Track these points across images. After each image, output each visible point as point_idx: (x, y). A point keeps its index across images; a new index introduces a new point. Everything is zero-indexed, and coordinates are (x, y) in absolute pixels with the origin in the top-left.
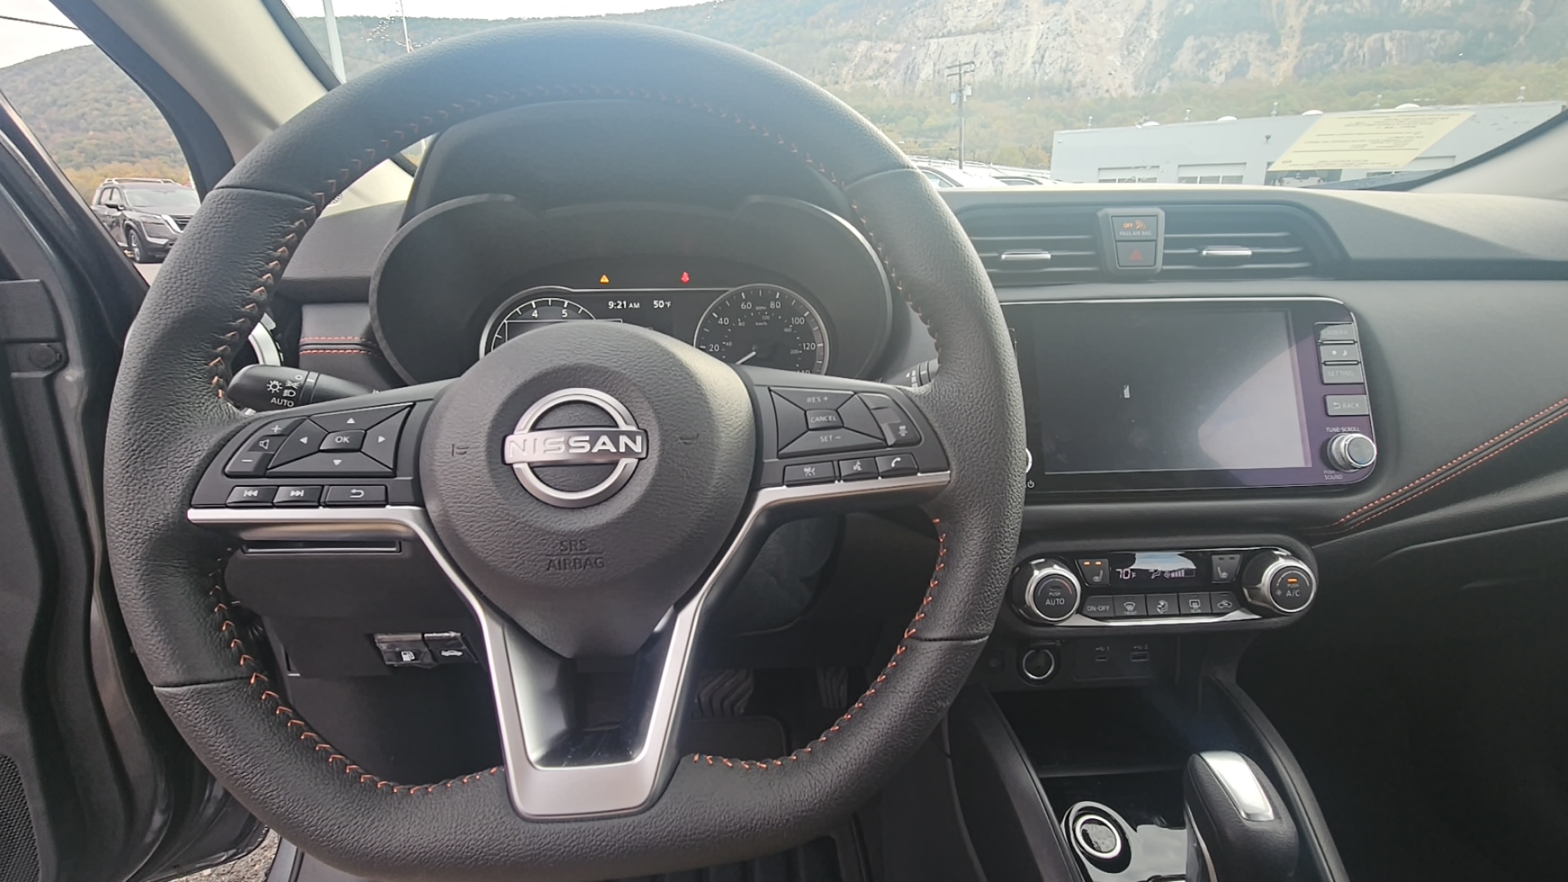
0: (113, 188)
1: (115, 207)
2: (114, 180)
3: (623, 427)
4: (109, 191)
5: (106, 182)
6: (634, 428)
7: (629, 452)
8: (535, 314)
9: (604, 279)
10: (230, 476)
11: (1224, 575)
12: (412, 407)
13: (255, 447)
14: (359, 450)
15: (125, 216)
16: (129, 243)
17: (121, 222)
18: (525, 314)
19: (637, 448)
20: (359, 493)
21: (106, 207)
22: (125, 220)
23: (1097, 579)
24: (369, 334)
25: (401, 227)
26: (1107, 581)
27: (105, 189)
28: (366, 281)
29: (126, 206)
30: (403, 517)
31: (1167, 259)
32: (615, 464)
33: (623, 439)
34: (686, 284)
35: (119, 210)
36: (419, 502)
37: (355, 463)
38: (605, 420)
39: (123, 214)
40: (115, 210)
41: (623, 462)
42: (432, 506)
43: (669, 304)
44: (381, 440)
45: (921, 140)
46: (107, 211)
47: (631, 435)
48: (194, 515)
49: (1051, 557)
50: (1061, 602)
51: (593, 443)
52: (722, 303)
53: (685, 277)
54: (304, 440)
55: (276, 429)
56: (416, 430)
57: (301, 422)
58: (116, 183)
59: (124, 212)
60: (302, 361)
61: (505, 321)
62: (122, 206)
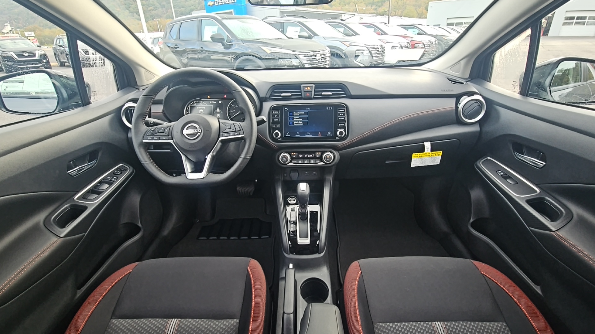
0: (60, 39)
1: (61, 46)
2: (60, 35)
3: (198, 129)
4: (59, 40)
5: (57, 36)
6: (200, 129)
7: (199, 132)
8: (195, 104)
9: (209, 97)
10: (148, 136)
11: (318, 156)
12: (170, 126)
13: (150, 132)
14: (164, 132)
15: (65, 50)
16: (68, 60)
17: (64, 52)
18: (193, 104)
19: (200, 132)
20: (164, 138)
21: (58, 46)
22: (65, 51)
23: (294, 157)
24: (163, 111)
25: (167, 91)
26: (296, 157)
27: (57, 39)
28: (162, 100)
29: (65, 46)
30: (171, 141)
31: (315, 95)
32: (197, 134)
33: (198, 131)
34: (225, 98)
35: (63, 47)
36: (173, 140)
37: (164, 134)
38: (196, 128)
39: (64, 49)
40: (62, 47)
41: (198, 134)
42: (174, 140)
43: (222, 102)
44: (167, 131)
45: (374, 7)
46: (59, 48)
47: (199, 130)
48: (144, 141)
49: (285, 152)
50: (285, 160)
51: (194, 131)
52: (233, 102)
53: (225, 96)
54: (156, 131)
55: (153, 130)
56: (171, 130)
57: (156, 129)
58: (61, 37)
59: (65, 48)
60: (152, 116)
61: (189, 106)
62: (63, 46)
